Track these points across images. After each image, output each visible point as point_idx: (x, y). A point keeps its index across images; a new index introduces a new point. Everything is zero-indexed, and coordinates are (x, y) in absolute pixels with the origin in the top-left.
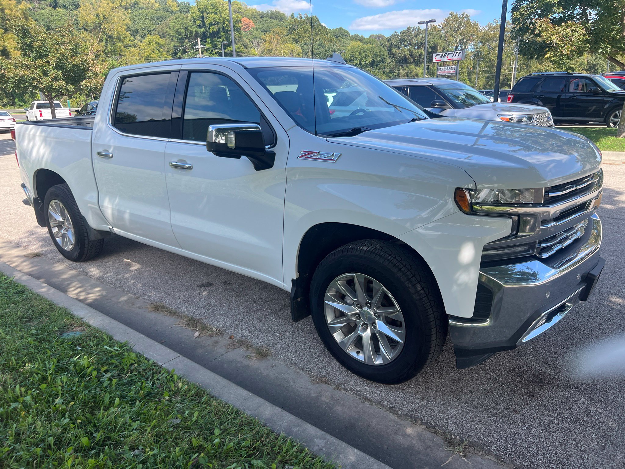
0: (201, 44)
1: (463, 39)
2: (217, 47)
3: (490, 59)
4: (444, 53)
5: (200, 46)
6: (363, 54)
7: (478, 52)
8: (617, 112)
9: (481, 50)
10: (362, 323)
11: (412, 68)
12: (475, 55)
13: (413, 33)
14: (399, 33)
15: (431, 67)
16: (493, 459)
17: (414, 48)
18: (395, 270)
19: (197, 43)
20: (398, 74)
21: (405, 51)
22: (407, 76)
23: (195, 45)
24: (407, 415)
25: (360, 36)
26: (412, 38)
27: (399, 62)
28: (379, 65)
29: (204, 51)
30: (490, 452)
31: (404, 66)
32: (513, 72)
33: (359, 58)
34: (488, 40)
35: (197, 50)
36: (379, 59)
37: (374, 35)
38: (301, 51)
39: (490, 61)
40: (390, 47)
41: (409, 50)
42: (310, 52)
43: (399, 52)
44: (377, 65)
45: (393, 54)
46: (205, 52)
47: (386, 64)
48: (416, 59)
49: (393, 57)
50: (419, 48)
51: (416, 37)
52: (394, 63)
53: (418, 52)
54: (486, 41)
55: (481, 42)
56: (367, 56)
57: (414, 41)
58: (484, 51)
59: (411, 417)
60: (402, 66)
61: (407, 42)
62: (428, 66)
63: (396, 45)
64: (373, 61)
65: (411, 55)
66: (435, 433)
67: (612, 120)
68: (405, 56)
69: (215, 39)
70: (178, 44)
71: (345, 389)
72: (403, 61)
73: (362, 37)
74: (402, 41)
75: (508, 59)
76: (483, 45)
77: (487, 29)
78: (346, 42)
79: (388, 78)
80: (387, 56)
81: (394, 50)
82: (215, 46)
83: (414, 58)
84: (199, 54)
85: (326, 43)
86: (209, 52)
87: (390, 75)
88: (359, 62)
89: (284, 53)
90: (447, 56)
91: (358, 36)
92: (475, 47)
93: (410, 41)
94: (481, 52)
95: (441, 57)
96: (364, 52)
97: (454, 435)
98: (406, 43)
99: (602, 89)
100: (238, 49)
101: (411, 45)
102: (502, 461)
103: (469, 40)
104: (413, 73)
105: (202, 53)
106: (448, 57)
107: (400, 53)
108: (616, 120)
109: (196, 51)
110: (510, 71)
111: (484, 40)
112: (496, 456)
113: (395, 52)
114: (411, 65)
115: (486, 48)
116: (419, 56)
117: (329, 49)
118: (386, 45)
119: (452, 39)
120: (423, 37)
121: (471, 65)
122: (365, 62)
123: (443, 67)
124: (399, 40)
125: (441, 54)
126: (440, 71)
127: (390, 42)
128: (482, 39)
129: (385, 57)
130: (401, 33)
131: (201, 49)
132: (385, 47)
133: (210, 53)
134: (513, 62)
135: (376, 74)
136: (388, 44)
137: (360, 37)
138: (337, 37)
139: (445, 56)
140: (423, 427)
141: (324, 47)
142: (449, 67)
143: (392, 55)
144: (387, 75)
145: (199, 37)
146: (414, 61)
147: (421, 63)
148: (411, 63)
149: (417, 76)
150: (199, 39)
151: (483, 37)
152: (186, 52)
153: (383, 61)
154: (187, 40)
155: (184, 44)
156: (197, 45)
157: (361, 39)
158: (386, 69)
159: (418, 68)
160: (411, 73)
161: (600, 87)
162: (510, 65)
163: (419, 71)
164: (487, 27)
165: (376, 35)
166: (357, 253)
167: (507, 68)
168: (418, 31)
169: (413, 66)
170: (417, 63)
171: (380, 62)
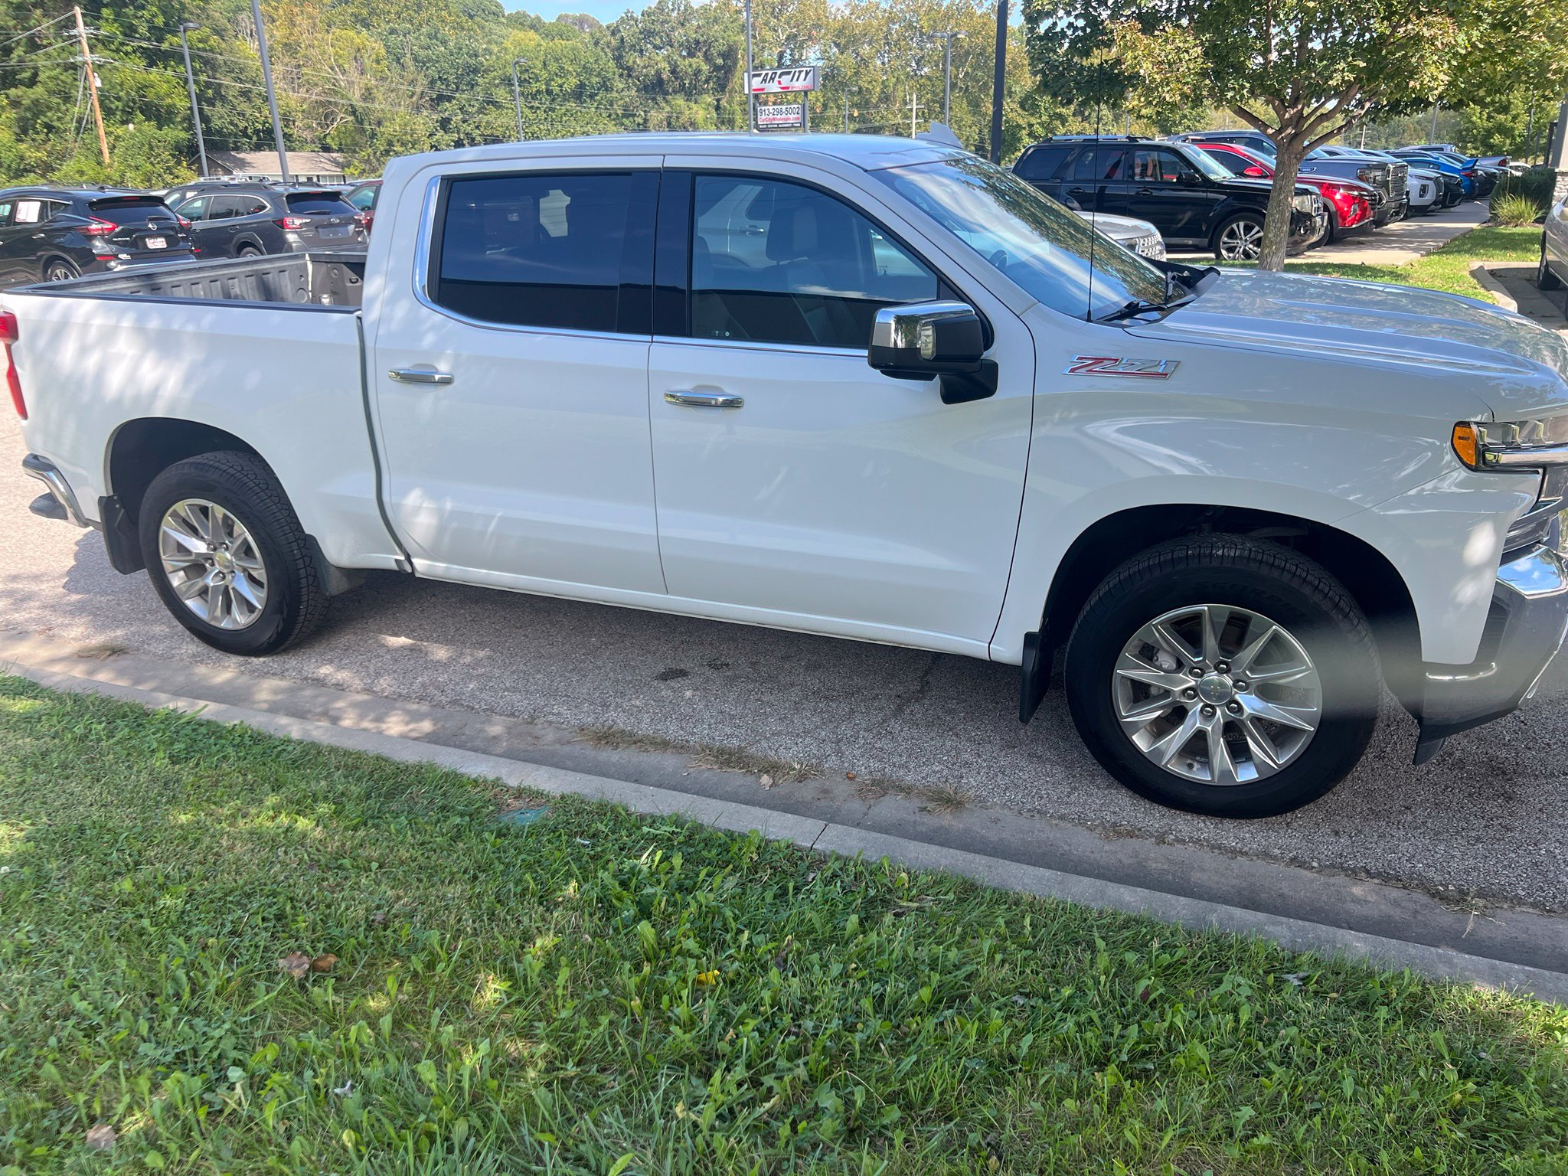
0: (86, 24)
1: (795, 36)
2: (136, 32)
3: (860, 88)
4: (770, 73)
5: (81, 30)
6: (553, 67)
7: (833, 68)
8: (1234, 226)
9: (838, 63)
10: (1202, 704)
11: (679, 106)
12: (826, 77)
13: (675, 14)
14: (638, 15)
15: (723, 103)
16: (1531, 910)
17: (680, 55)
18: (1307, 590)
19: (71, 23)
20: (646, 121)
21: (659, 60)
22: (669, 124)
23: (66, 27)
24: (1333, 866)
25: (533, 16)
26: (673, 29)
27: (646, 88)
28: (596, 95)
29: (96, 42)
30: (1521, 902)
31: (659, 98)
32: (914, 121)
33: (545, 75)
34: (854, 41)
35: (75, 40)
36: (595, 80)
37: (567, 16)
38: (383, 52)
39: (860, 91)
40: (618, 49)
41: (668, 59)
42: (408, 55)
43: (642, 64)
44: (592, 96)
45: (629, 69)
46: (100, 46)
47: (615, 94)
48: (687, 82)
49: (629, 76)
50: (691, 55)
51: (683, 25)
52: (634, 93)
53: (690, 66)
54: (848, 42)
55: (837, 45)
56: (562, 72)
57: (678, 35)
58: (844, 67)
59: (1343, 869)
60: (654, 99)
61: (661, 38)
62: (718, 101)
63: (634, 46)
64: (582, 86)
65: (673, 72)
66: (1405, 887)
67: (1225, 243)
68: (659, 73)
69: (130, 11)
70: (12, 23)
71: (1178, 840)
72: (655, 88)
73: (538, 18)
74: (648, 34)
75: (900, 87)
76: (842, 53)
77: (847, 12)
78: (496, 29)
79: (622, 129)
80: (614, 74)
81: (632, 58)
82: (130, 31)
83: (682, 80)
84: (82, 52)
85: (446, 31)
86: (113, 47)
87: (626, 121)
88: (544, 87)
89: (335, 55)
90: (777, 79)
91: (525, 15)
92: (824, 55)
93: (668, 36)
94: (837, 68)
95: (764, 80)
96: (557, 60)
97: (1442, 885)
98: (658, 42)
99: (1202, 175)
100: (200, 41)
101: (671, 46)
102: (1548, 911)
103: (810, 38)
104: (684, 119)
105: (92, 49)
106: (779, 83)
107: (645, 67)
108: (1234, 242)
109: (71, 45)
110: (907, 117)
111: (843, 41)
112: (1534, 905)
113: (634, 62)
114: (677, 97)
115: (849, 59)
116: (695, 75)
117: (461, 49)
118: (608, 44)
119: (769, 35)
120: (699, 27)
121: (818, 100)
122: (561, 86)
123: (771, 108)
124: (641, 33)
125: (764, 73)
126: (763, 117)
127: (618, 36)
128: (838, 36)
129: (610, 75)
130: (643, 15)
131: (89, 39)
132: (607, 50)
133: (117, 51)
134: (911, 94)
135: (592, 118)
136: (614, 43)
137: (532, 20)
138: (471, 17)
139: (772, 79)
140: (1376, 881)
141: (444, 43)
142: (784, 107)
143: (628, 72)
144: (618, 120)
145: (79, 4)
146: (683, 87)
147: (700, 93)
148: (675, 92)
149: (693, 125)
150: (78, 11)
151: (840, 33)
152: (39, 47)
153: (606, 86)
154: (38, 12)
155: (32, 22)
156: (75, 28)
157: (535, 26)
158: (615, 106)
159: (695, 107)
160: (678, 118)
161: (1197, 170)
162: (906, 103)
163: (697, 112)
164: (846, 6)
165: (575, 18)
166: (1215, 564)
167: (900, 111)
168: (686, 10)
169: (680, 101)
170: (690, 93)
171: (599, 89)
